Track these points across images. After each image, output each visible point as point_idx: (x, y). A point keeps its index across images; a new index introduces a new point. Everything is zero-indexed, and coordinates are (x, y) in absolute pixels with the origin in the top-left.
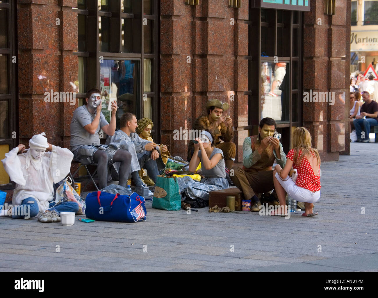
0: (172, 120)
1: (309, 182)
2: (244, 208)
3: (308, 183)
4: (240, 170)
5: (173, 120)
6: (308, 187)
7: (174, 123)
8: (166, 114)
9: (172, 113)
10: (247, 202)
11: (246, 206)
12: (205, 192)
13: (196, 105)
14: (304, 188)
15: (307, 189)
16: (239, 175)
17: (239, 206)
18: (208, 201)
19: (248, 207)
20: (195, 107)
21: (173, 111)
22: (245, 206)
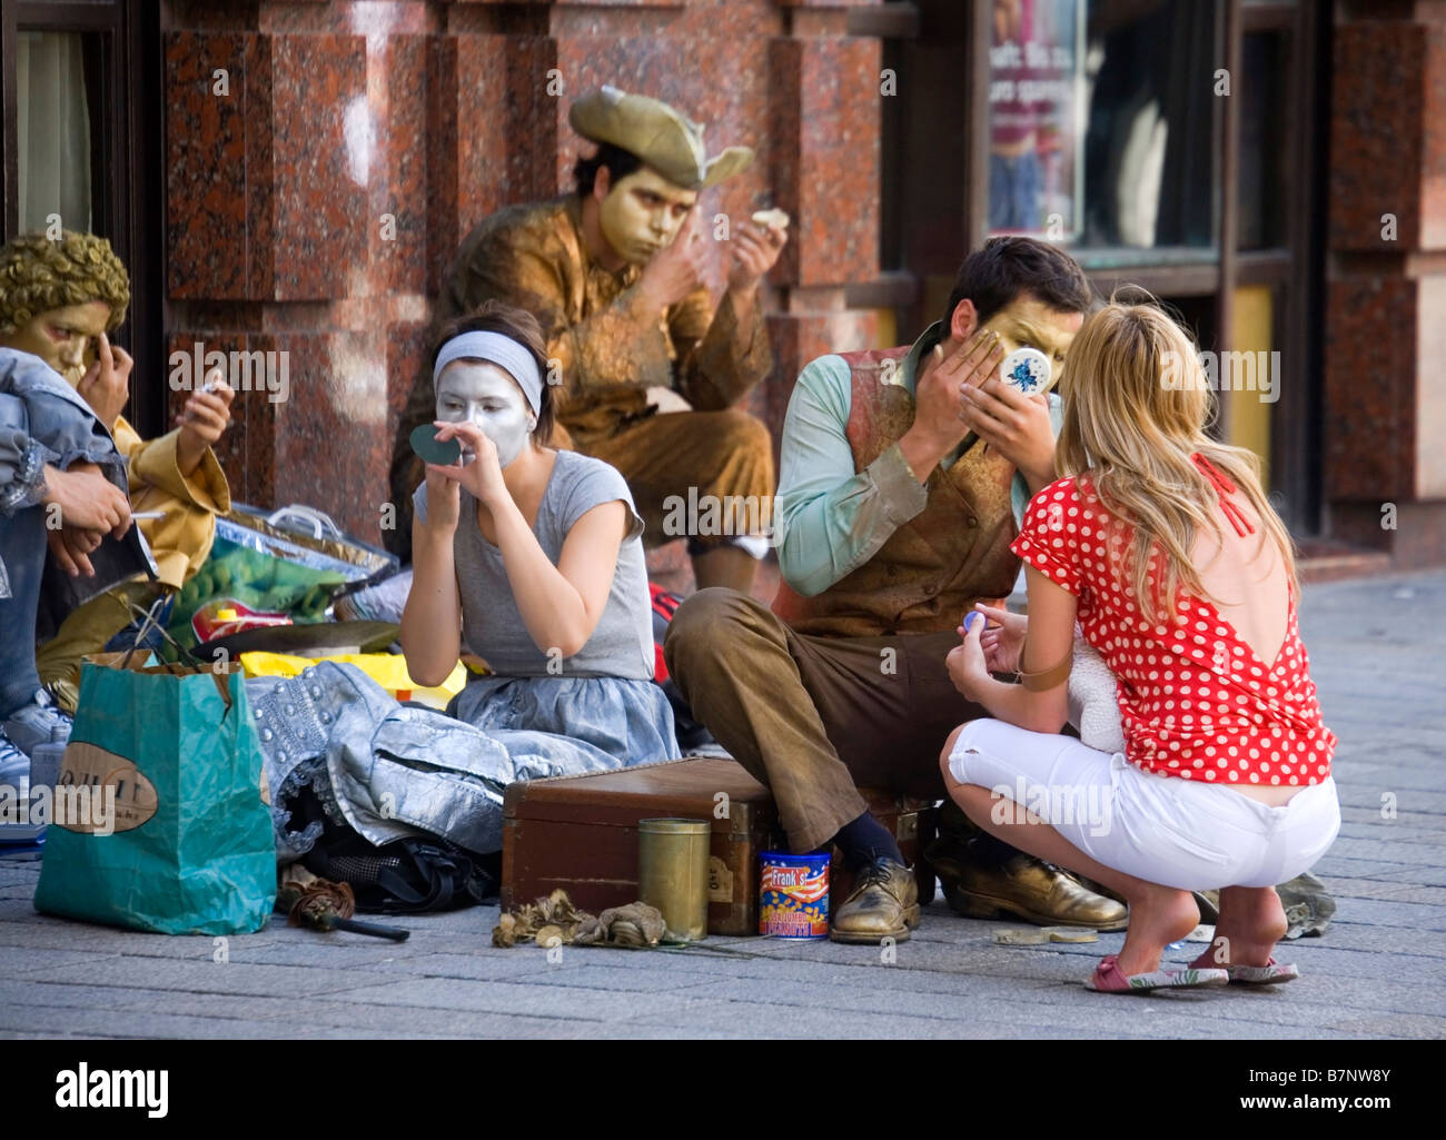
0: (262, 226)
1: (1225, 721)
2: (776, 915)
3: (1221, 730)
4: (754, 620)
5: (269, 219)
6: (1222, 763)
7: (277, 249)
8: (213, 170)
9: (262, 168)
10: (801, 864)
11: (794, 900)
12: (479, 788)
13: (462, 112)
14: (1199, 777)
15: (1222, 777)
16: (745, 659)
17: (737, 895)
18: (499, 855)
19: (805, 904)
20: (453, 123)
21: (270, 147)
22: (783, 897)
